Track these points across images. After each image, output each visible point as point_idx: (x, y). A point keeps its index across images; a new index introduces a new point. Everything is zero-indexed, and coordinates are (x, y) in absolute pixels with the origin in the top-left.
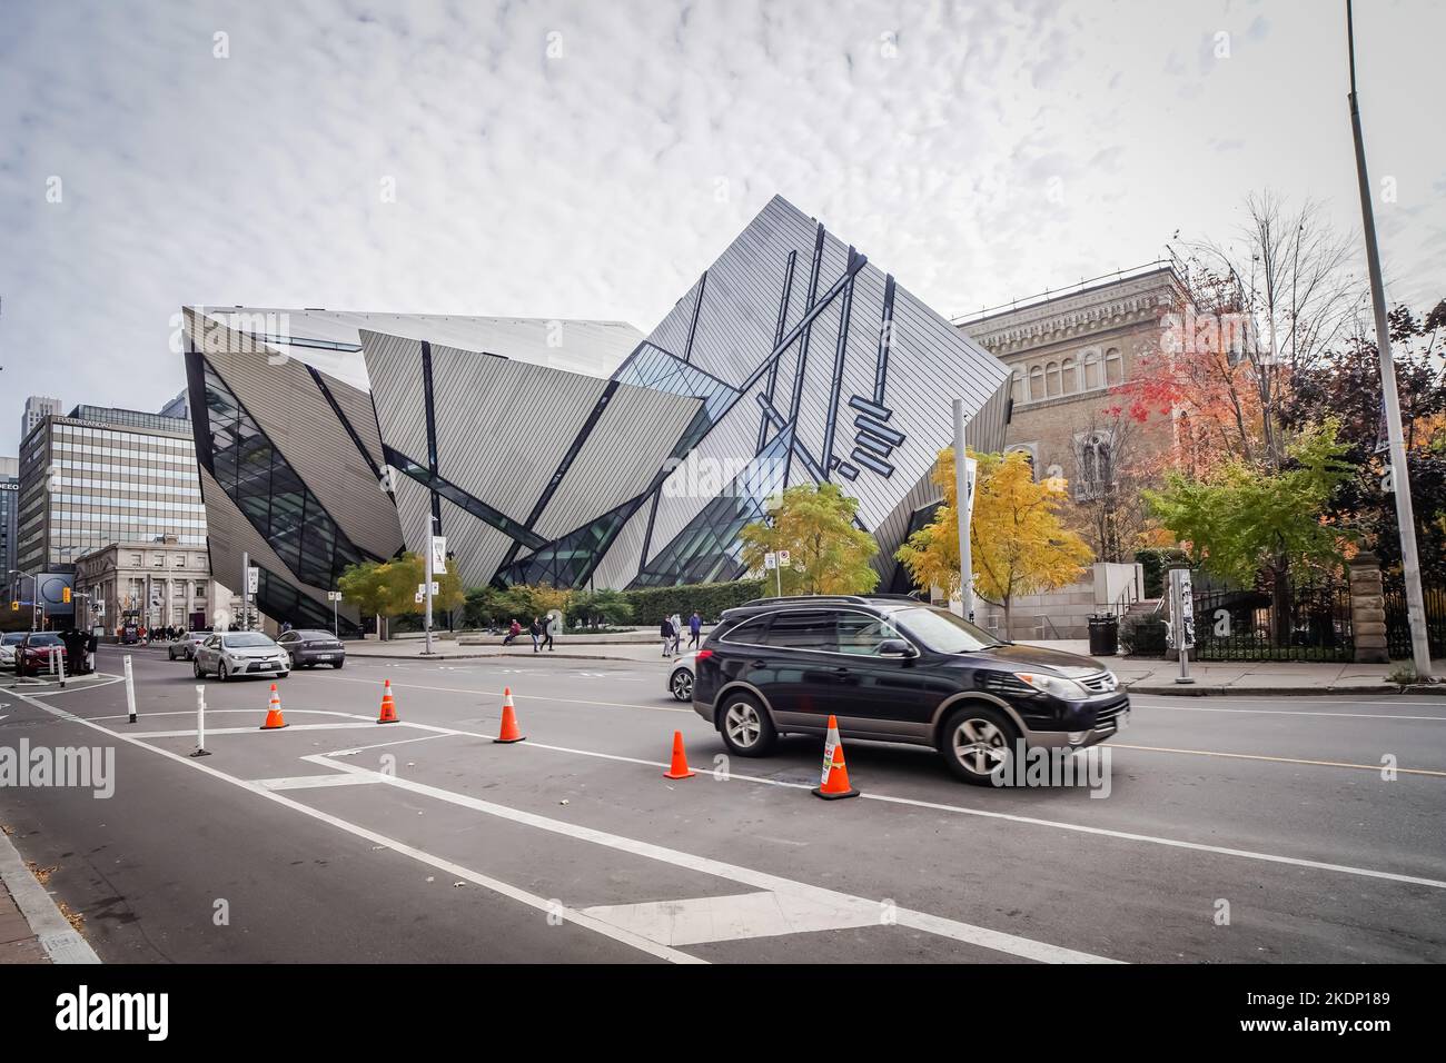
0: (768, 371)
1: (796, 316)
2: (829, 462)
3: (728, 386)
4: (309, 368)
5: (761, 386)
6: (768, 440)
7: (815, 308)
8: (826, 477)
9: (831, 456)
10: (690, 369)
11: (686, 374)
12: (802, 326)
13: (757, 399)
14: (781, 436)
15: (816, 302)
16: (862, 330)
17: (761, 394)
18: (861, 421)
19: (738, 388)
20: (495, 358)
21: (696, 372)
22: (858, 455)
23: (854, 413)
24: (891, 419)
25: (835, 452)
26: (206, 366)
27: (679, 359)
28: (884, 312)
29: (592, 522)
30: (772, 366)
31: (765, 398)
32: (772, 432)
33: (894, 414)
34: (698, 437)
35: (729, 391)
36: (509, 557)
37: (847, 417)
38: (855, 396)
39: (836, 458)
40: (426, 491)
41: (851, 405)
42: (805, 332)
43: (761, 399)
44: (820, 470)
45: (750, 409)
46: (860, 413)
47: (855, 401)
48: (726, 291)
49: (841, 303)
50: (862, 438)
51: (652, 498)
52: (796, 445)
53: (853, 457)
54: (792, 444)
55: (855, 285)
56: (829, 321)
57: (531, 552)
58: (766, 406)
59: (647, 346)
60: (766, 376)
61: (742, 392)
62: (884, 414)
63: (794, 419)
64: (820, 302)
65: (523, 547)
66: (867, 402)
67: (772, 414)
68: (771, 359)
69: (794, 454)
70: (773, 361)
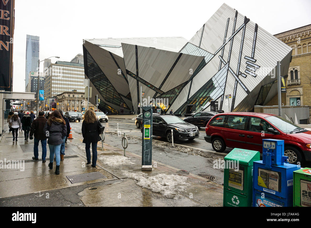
0: (222, 50)
1: (230, 35)
2: (239, 73)
3: (210, 53)
4: (109, 52)
5: (220, 53)
6: (222, 67)
7: (235, 33)
8: (238, 77)
9: (239, 72)
10: (200, 49)
11: (199, 50)
12: (231, 38)
13: (219, 57)
14: (225, 66)
15: (235, 31)
16: (248, 38)
17: (220, 55)
18: (248, 63)
19: (213, 54)
20: (152, 48)
21: (202, 50)
22: (246, 71)
23: (246, 60)
24: (256, 62)
25: (240, 70)
26: (87, 52)
27: (197, 46)
28: (255, 33)
29: (175, 88)
30: (223, 48)
31: (221, 56)
32: (223, 65)
33: (257, 61)
34: (203, 66)
35: (211, 55)
36: (155, 96)
37: (243, 62)
38: (246, 56)
39: (240, 72)
40: (135, 80)
41: (245, 58)
42: (232, 39)
43: (220, 57)
44: (236, 75)
45: (217, 59)
46: (248, 60)
47: (246, 57)
48: (210, 29)
49: (242, 31)
50: (248, 67)
51: (190, 82)
52: (229, 69)
53: (245, 72)
54: (228, 68)
55: (246, 26)
56: (239, 36)
57: (160, 95)
58: (221, 58)
59: (189, 43)
60: (221, 51)
61: (215, 55)
62: (254, 61)
63: (229, 62)
64: (236, 31)
65: (158, 94)
66: (249, 57)
67: (223, 61)
68: (222, 46)
69: (229, 71)
70: (223, 47)
